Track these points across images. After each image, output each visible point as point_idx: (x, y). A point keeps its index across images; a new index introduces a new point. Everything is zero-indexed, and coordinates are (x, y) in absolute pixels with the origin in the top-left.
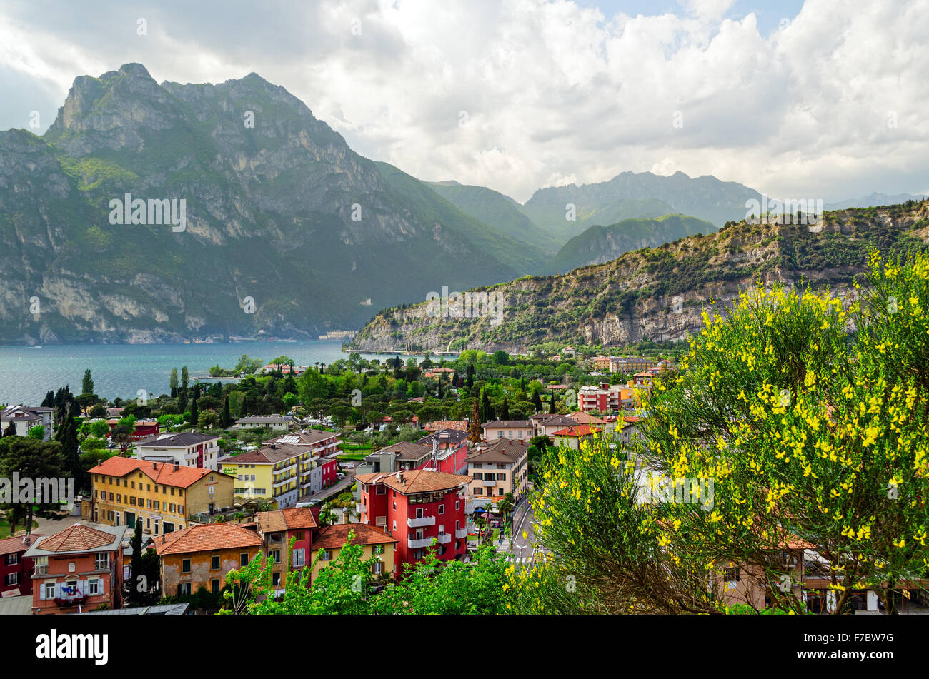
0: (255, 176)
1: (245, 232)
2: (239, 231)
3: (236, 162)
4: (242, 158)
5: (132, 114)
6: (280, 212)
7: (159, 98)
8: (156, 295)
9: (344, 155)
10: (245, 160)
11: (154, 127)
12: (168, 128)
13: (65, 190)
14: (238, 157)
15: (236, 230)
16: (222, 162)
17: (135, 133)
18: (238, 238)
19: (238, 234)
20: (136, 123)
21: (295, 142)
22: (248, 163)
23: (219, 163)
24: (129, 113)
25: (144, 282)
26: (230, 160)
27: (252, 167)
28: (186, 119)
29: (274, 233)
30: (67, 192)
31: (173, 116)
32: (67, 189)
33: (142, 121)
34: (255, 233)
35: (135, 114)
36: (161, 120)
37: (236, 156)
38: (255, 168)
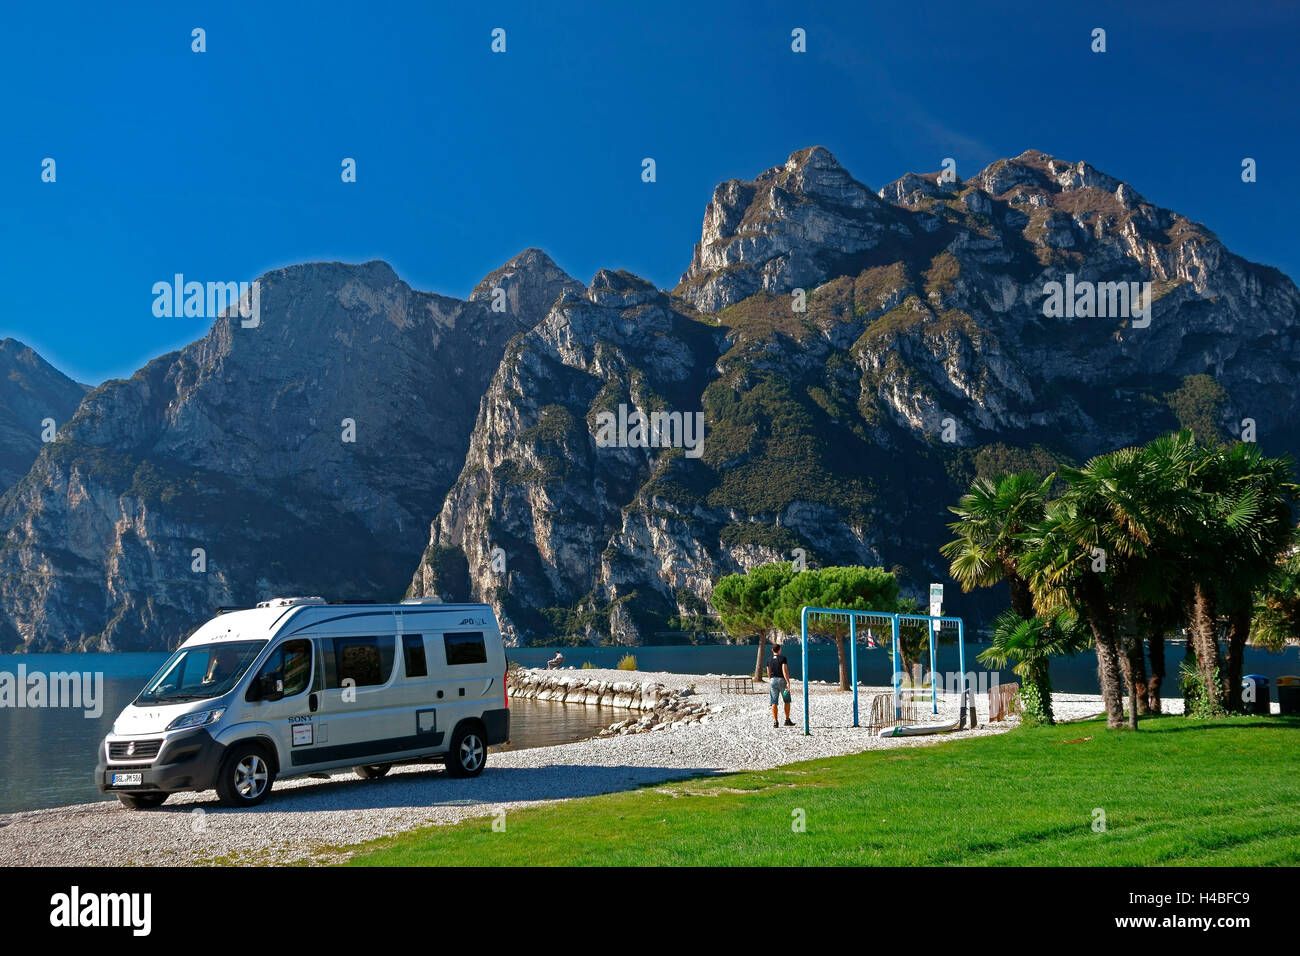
0: (1035, 319)
1: (1012, 419)
2: (1001, 417)
3: (997, 295)
4: (1008, 288)
5: (804, 229)
6: (1085, 380)
7: (853, 198)
8: (828, 543)
9: (1217, 262)
10: (1014, 290)
11: (844, 249)
12: (868, 246)
13: (683, 364)
14: (1001, 287)
15: (994, 416)
16: (967, 294)
17: (811, 262)
18: (998, 430)
19: (998, 423)
20: (812, 244)
21: (1111, 250)
22: (1019, 296)
23: (961, 296)
24: (800, 228)
25: (804, 519)
26: (985, 292)
27: (1028, 302)
28: (901, 230)
29: (1075, 420)
30: (688, 368)
31: (878, 227)
32: (686, 363)
33: (822, 239)
34: (1033, 419)
35: (809, 229)
36: (857, 236)
37: (996, 283)
38: (1033, 303)
